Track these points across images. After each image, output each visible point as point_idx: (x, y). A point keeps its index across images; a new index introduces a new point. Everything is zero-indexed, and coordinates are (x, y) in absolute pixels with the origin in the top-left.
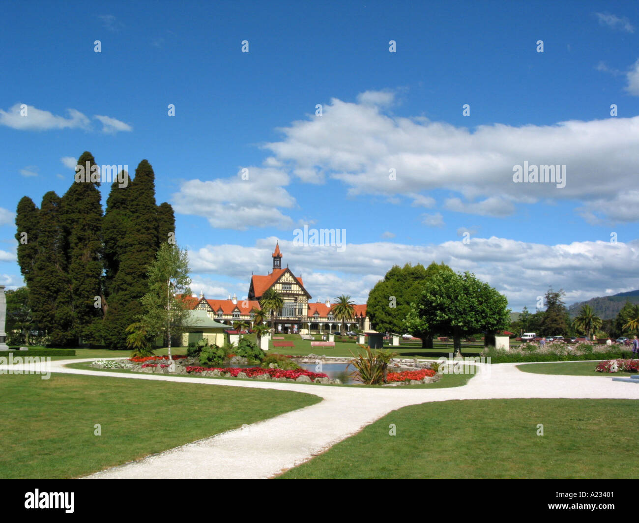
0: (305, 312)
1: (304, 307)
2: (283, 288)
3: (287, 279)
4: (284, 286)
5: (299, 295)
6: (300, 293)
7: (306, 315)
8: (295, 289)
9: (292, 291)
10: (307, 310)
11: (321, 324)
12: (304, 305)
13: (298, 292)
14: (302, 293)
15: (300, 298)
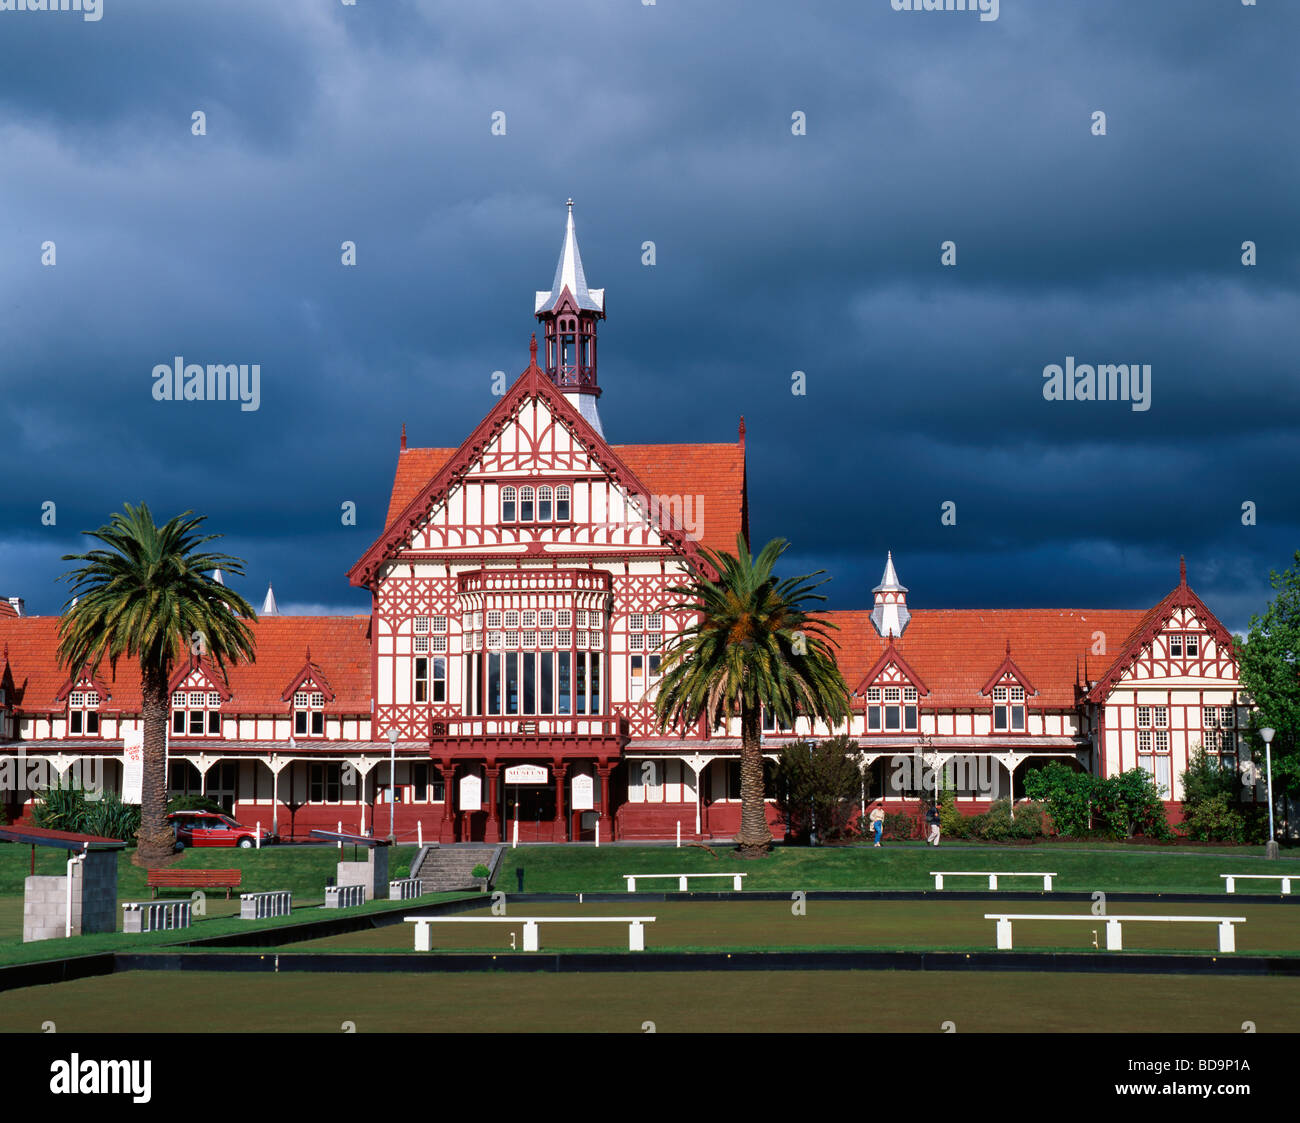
2: (507, 510)
3: (536, 445)
4: (514, 498)
5: (626, 556)
6: (636, 537)
9: (579, 527)
12: (670, 624)
15: (645, 579)
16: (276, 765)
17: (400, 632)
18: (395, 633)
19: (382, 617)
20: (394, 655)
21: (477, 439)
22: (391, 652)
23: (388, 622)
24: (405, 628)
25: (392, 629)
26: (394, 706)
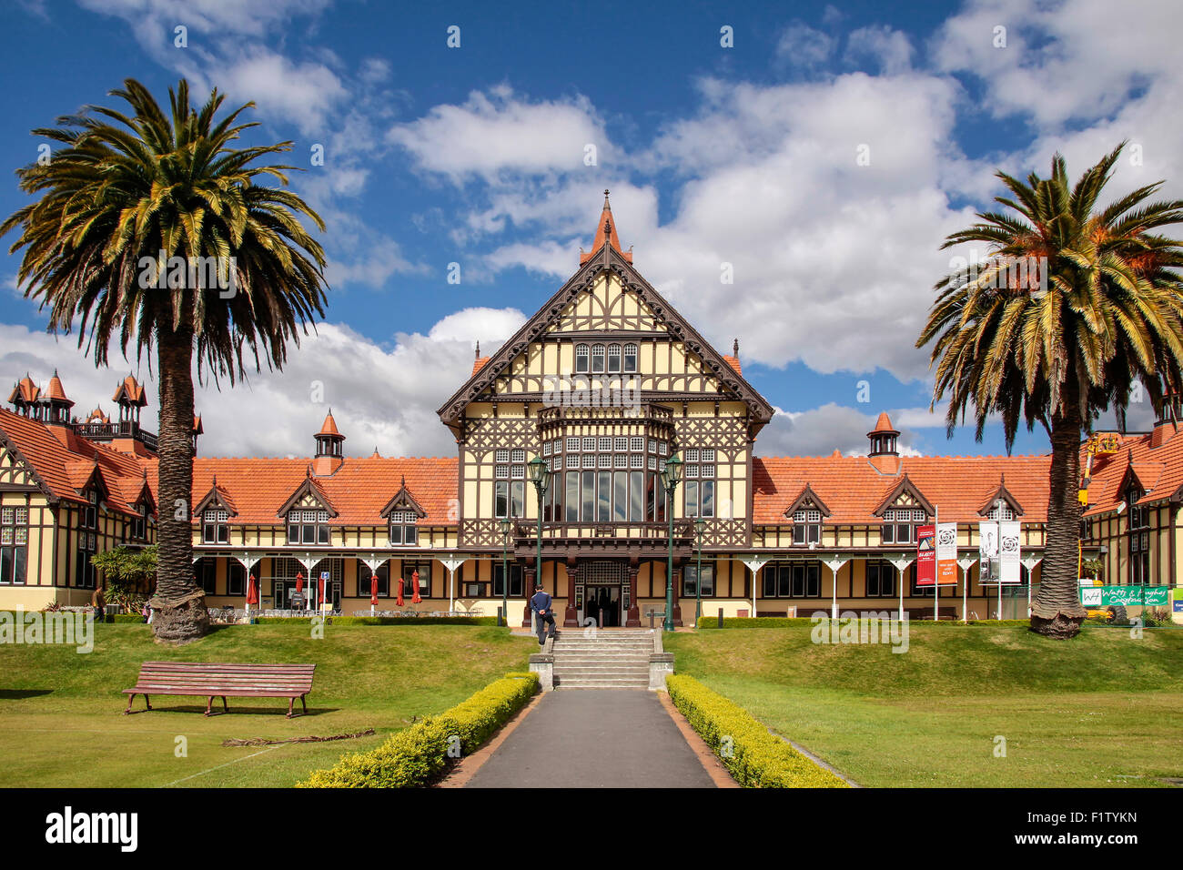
0: (731, 502)
1: (723, 471)
2: (580, 363)
3: (607, 310)
4: (588, 353)
5: (687, 401)
6: (695, 386)
7: (740, 512)
8: (663, 371)
9: (644, 377)
10: (741, 489)
11: (835, 565)
12: (722, 457)
13: (679, 386)
14: (711, 388)
15: (700, 422)
16: (374, 563)
17: (484, 461)
18: (479, 463)
19: (469, 450)
20: (479, 480)
21: (555, 304)
22: (476, 477)
23: (473, 453)
24: (488, 458)
25: (476, 458)
26: (478, 520)
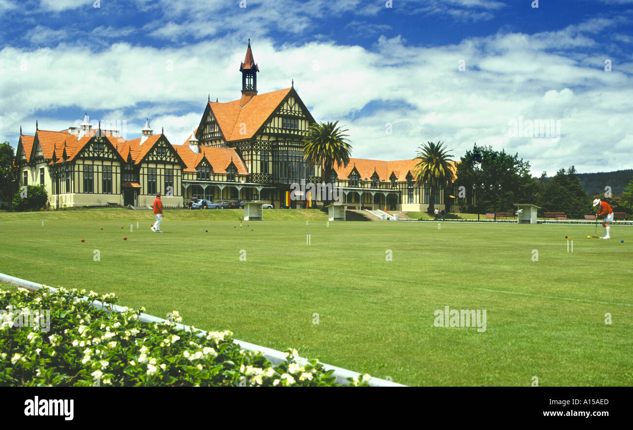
0: (318, 171)
3: (291, 108)
4: (285, 122)
8: (303, 129)
9: (298, 131)
16: (222, 188)
18: (257, 154)
19: (254, 150)
20: (257, 160)
24: (259, 153)
26: (257, 174)
